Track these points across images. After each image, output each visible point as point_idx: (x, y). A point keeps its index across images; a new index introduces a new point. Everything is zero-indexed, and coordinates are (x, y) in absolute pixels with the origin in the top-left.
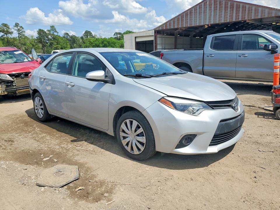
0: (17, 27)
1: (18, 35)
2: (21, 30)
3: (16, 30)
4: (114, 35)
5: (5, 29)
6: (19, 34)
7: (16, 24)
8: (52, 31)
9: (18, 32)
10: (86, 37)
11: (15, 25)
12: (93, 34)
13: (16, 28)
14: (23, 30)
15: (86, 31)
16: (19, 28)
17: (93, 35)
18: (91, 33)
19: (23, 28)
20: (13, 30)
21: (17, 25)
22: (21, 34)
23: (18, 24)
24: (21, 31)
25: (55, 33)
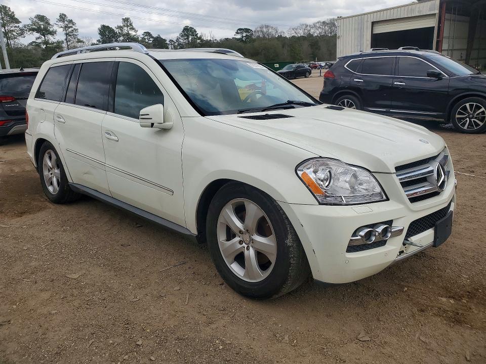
0: (64, 22)
1: (65, 37)
2: (69, 27)
3: (62, 27)
4: (237, 33)
5: (42, 27)
6: (67, 34)
7: (61, 16)
8: (126, 28)
9: (65, 32)
10: (185, 39)
11: (59, 18)
13: (61, 24)
14: (73, 26)
15: (186, 27)
16: (67, 23)
17: (199, 36)
18: (195, 31)
19: (74, 24)
20: (55, 28)
22: (70, 35)
23: (65, 16)
24: (70, 30)
25: (130, 32)
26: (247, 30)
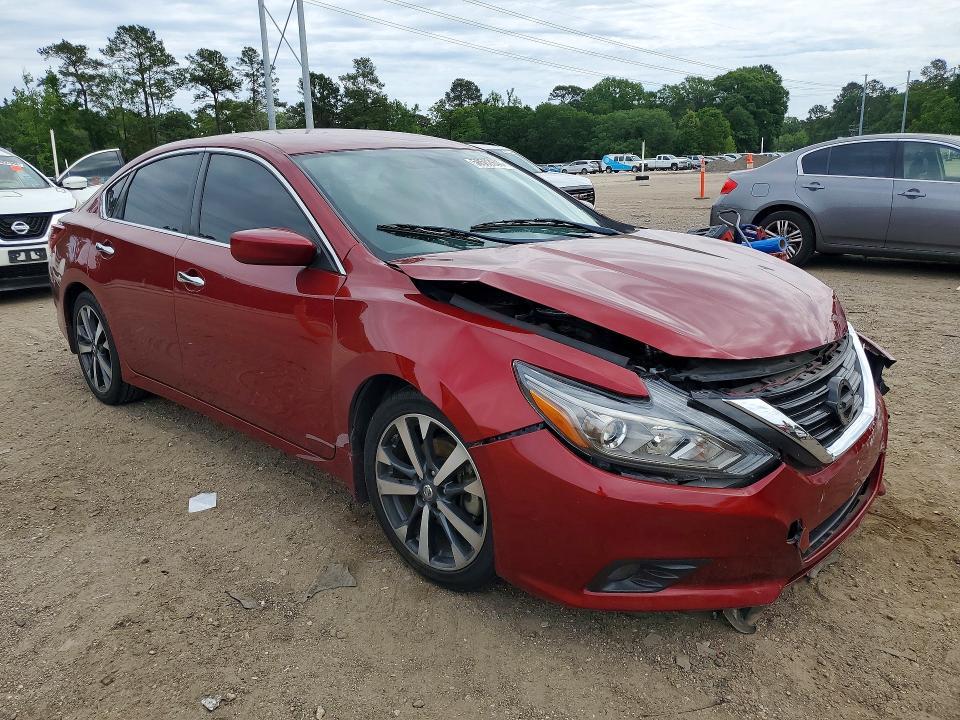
26: (574, 90)
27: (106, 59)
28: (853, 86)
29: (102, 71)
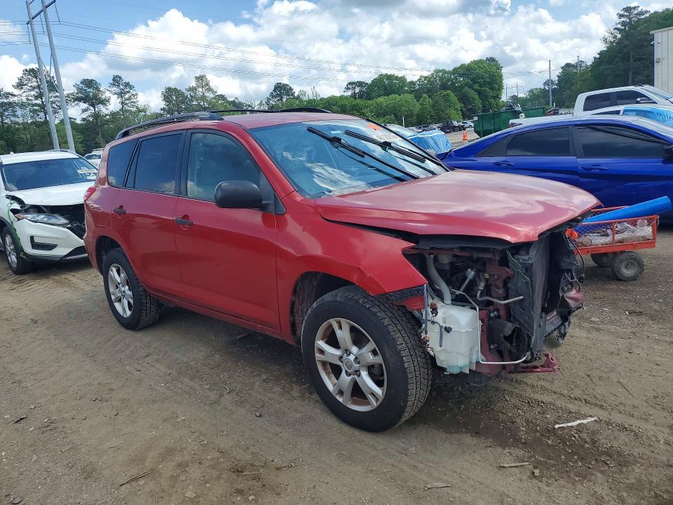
0: (118, 86)
1: (121, 107)
2: (126, 93)
3: (115, 93)
4: (347, 88)
5: (91, 94)
6: (122, 103)
7: (114, 79)
8: (200, 89)
9: (120, 100)
10: (278, 101)
11: (112, 82)
12: (297, 90)
13: (115, 89)
14: (131, 91)
15: (278, 84)
16: (123, 88)
17: (296, 95)
18: (291, 89)
19: (131, 87)
20: (107, 94)
21: (116, 80)
22: (127, 104)
23: (120, 78)
24: (127, 96)
25: (206, 94)
26: (360, 84)
27: (16, 92)
28: (568, 65)
29: (11, 99)
